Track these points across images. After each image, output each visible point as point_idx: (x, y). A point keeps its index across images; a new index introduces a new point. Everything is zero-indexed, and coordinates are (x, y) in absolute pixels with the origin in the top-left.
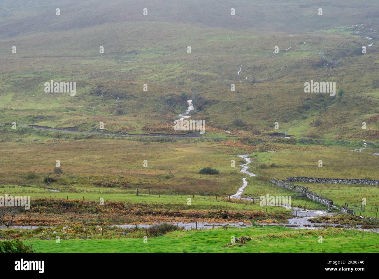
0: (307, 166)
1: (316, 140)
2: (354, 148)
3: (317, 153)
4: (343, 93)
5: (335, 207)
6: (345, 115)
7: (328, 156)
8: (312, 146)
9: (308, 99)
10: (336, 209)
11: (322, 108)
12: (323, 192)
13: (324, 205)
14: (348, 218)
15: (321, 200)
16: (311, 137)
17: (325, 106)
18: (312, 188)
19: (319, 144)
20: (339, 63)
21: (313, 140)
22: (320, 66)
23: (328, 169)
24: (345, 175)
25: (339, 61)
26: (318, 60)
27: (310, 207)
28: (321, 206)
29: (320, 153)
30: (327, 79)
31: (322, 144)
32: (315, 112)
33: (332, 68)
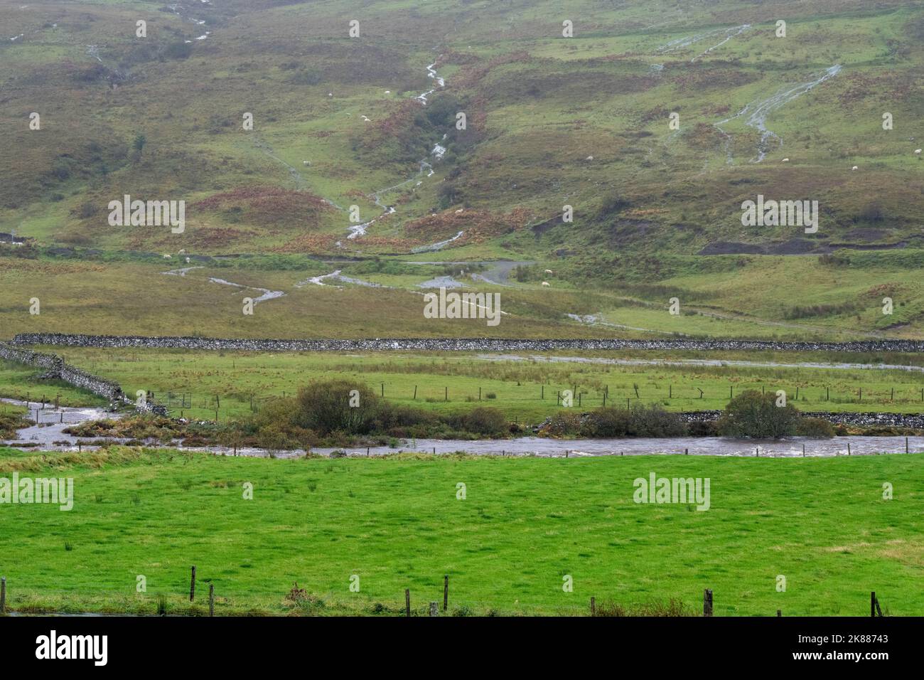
0: (62, 307)
1: (83, 250)
2: (169, 267)
3: (85, 278)
4: (144, 142)
5: (125, 399)
6: (148, 192)
7: (110, 286)
8: (74, 263)
9: (65, 155)
10: (128, 405)
11: (97, 175)
12: (99, 366)
13: (100, 397)
14: (154, 425)
15: (93, 386)
16: (73, 241)
17: (105, 173)
18: (74, 359)
19: (91, 259)
20: (133, 75)
21: (78, 248)
22: (90, 79)
23: (110, 315)
24: (150, 328)
25: (134, 70)
26: (86, 67)
27: (70, 402)
28: (94, 398)
29: (94, 279)
30: (107, 111)
31: (97, 258)
32: (81, 185)
33: (119, 85)
